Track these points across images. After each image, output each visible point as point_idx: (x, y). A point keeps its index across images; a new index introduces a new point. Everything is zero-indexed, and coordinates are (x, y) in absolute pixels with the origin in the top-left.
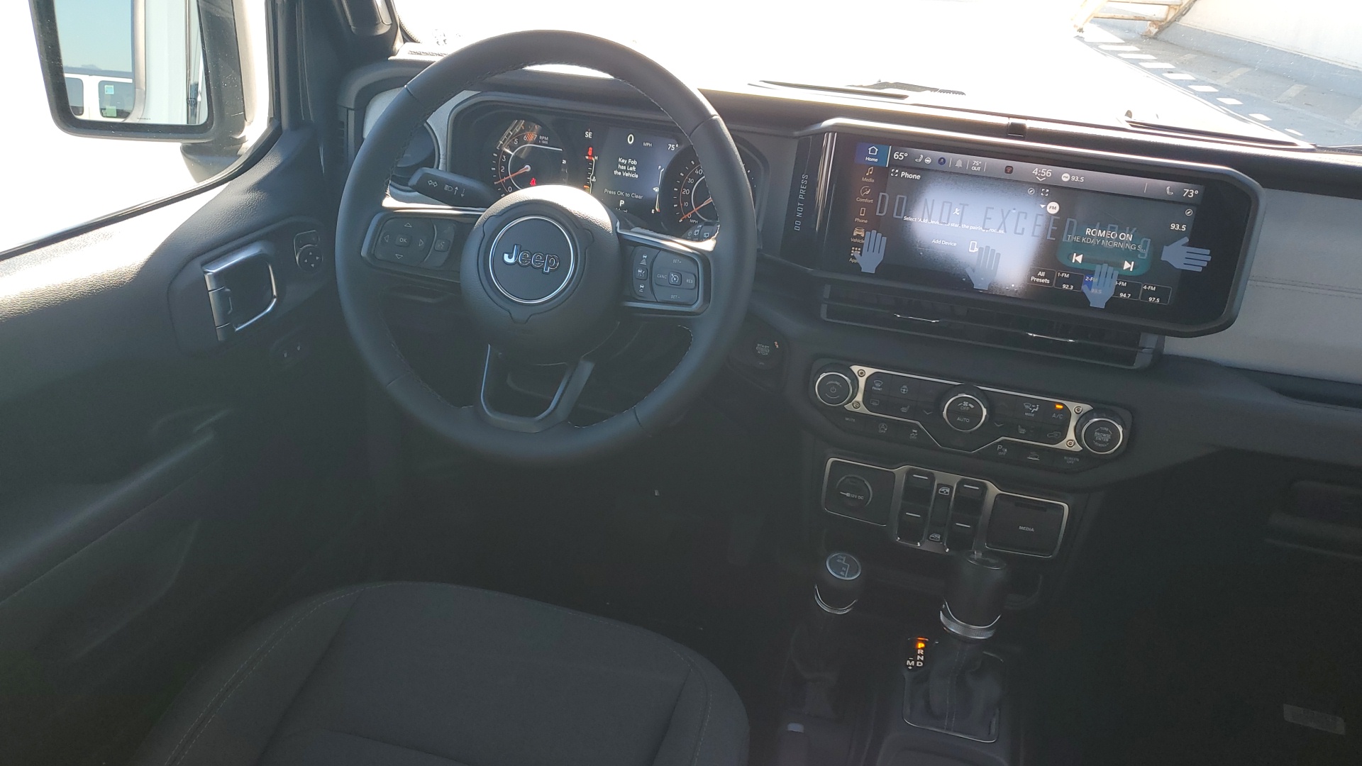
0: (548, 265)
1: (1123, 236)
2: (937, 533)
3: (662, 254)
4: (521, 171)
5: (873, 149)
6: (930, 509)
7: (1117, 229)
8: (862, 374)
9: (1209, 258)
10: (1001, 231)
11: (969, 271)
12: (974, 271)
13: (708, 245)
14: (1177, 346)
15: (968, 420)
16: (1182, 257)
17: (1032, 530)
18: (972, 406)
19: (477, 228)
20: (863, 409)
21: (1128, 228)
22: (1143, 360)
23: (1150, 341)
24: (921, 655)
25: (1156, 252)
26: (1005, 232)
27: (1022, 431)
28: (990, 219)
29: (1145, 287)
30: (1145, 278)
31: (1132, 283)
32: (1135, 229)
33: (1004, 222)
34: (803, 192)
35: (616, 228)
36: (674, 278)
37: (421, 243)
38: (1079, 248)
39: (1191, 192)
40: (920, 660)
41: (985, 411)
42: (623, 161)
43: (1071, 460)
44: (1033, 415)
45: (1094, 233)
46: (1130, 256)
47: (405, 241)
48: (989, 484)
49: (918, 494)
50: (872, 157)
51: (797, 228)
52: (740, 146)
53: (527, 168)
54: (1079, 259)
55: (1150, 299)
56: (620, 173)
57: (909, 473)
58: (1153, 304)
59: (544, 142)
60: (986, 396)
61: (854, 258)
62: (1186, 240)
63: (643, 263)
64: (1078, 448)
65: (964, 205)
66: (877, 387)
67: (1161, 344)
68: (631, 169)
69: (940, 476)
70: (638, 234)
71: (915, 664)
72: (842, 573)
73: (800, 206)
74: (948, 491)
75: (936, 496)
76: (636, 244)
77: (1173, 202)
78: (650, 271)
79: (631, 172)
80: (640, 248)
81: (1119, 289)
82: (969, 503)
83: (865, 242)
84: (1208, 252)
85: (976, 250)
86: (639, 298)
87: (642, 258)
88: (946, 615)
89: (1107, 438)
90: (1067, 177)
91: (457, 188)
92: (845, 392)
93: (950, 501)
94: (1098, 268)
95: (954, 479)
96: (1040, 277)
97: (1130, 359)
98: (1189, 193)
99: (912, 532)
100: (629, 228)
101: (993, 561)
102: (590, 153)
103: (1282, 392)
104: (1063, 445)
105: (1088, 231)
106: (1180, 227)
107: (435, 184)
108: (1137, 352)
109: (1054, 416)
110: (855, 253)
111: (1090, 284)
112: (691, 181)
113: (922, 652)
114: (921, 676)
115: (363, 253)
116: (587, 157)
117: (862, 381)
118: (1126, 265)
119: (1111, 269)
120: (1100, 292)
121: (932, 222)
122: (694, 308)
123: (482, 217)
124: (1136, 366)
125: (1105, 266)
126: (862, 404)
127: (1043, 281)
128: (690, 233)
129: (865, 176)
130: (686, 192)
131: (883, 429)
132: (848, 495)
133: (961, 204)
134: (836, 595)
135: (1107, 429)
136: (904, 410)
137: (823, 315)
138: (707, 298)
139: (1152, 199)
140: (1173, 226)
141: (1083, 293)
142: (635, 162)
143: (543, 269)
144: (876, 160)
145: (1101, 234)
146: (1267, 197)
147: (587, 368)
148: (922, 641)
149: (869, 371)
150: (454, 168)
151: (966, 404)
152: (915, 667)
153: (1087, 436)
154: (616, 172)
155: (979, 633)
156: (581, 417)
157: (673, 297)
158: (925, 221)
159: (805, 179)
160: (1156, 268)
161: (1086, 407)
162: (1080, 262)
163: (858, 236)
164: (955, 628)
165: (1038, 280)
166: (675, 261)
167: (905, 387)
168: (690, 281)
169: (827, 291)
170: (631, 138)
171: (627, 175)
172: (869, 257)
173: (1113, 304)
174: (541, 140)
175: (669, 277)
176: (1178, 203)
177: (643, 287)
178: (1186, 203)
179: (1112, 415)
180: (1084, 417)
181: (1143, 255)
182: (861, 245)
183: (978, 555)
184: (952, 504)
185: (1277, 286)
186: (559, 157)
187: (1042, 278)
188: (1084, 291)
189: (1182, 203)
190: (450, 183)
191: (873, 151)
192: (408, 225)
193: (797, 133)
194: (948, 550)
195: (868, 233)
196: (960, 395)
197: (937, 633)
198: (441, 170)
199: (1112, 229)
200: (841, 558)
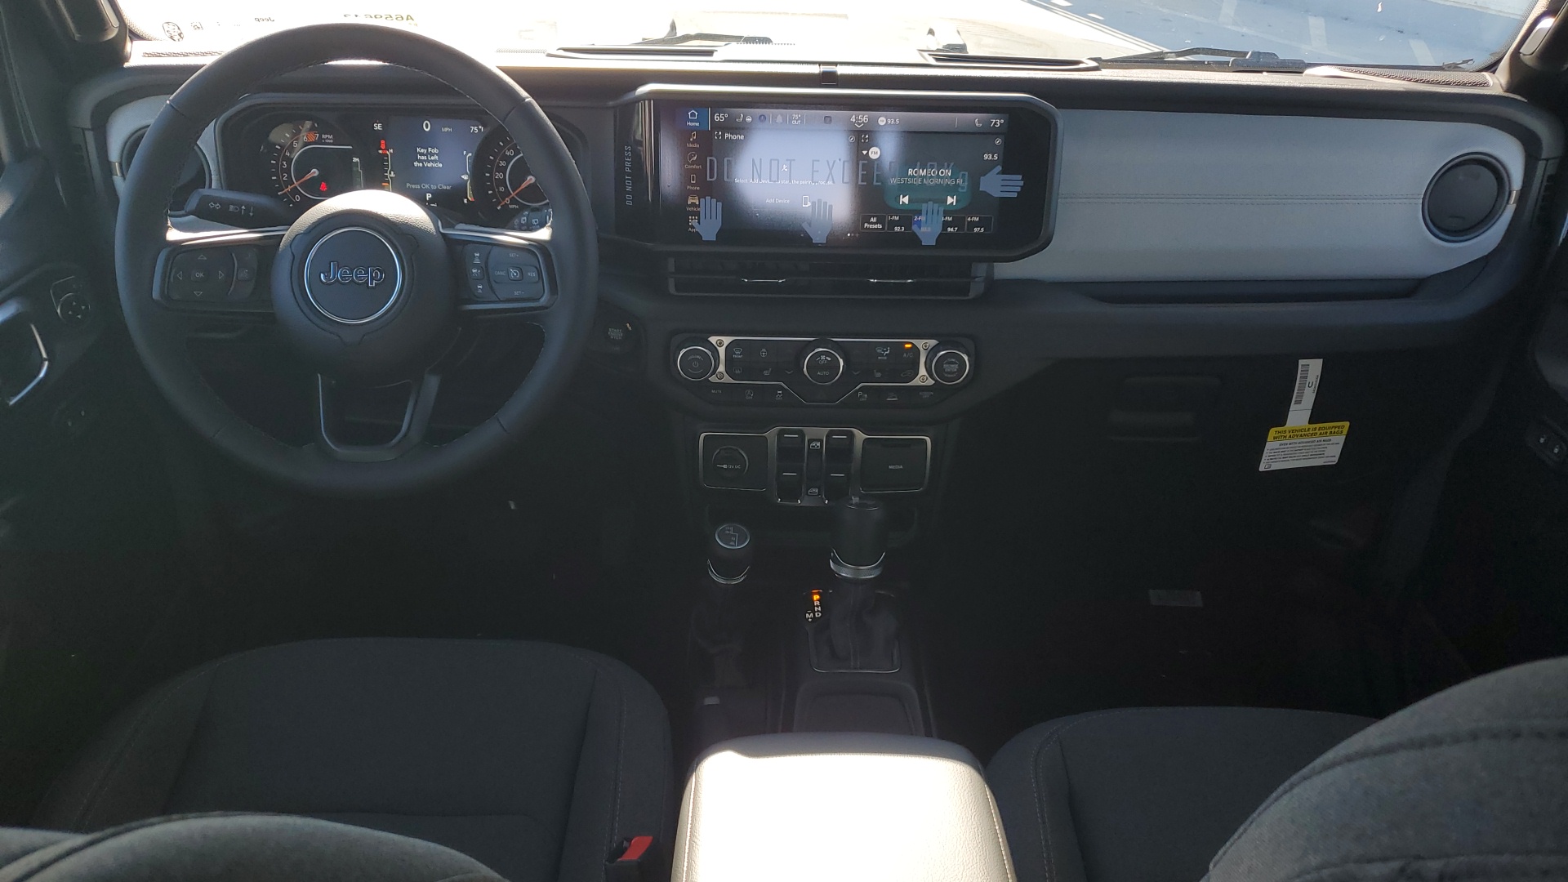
0: (372, 279)
1: (942, 173)
2: (815, 487)
3: (495, 250)
4: (308, 177)
5: (693, 114)
6: (805, 465)
7: (936, 166)
8: (721, 344)
9: (1022, 183)
10: (830, 183)
11: (805, 226)
12: (810, 225)
13: (544, 234)
14: (1006, 270)
15: (827, 373)
16: (1000, 185)
17: (901, 467)
18: (829, 359)
19: (283, 250)
20: (727, 379)
21: (946, 164)
22: (977, 289)
23: (980, 270)
24: (817, 606)
25: (975, 184)
26: (834, 182)
27: (878, 375)
28: (818, 171)
29: (969, 219)
30: (969, 210)
31: (957, 216)
32: (952, 164)
33: (831, 173)
34: (629, 164)
35: (438, 227)
36: (514, 273)
37: (221, 275)
38: (904, 189)
39: (998, 122)
40: (818, 611)
41: (841, 361)
42: (422, 150)
43: (926, 395)
44: (886, 358)
45: (916, 173)
46: (953, 191)
47: (202, 275)
48: (855, 431)
49: (790, 452)
50: (692, 121)
51: (629, 203)
52: (556, 124)
53: (315, 172)
54: (906, 200)
55: (975, 230)
56: (421, 165)
57: (780, 434)
58: (978, 234)
59: (328, 141)
60: (839, 347)
61: (693, 227)
62: (999, 168)
63: (477, 261)
64: (930, 382)
65: (791, 161)
66: (738, 355)
67: (991, 271)
68: (432, 158)
69: (811, 432)
70: (462, 231)
71: (814, 615)
72: (732, 543)
73: (628, 179)
74: (818, 444)
75: (808, 452)
76: (465, 243)
77: (984, 133)
78: (485, 268)
79: (432, 161)
80: (470, 246)
81: (946, 224)
82: (840, 452)
83: (702, 210)
84: (1020, 177)
85: (809, 204)
86: (481, 300)
87: (474, 256)
88: (836, 562)
89: (955, 368)
90: (883, 121)
91: (243, 207)
92: (708, 365)
93: (822, 452)
94: (924, 206)
95: (822, 432)
96: (872, 223)
97: (965, 290)
98: (995, 124)
99: (791, 491)
100: (452, 227)
101: (869, 503)
102: (383, 147)
103: (1103, 299)
104: (916, 382)
105: (910, 172)
106: (993, 157)
107: (218, 206)
108: (970, 282)
109: (905, 355)
110: (693, 222)
111: (919, 223)
112: (502, 164)
113: (818, 603)
114: (822, 625)
115: (156, 295)
116: (380, 152)
117: (722, 351)
118: (950, 200)
119: (936, 206)
120: (929, 229)
121: (763, 182)
122: (543, 301)
123: (285, 236)
124: (972, 295)
125: (931, 203)
126: (725, 373)
127: (876, 226)
128: (516, 221)
129: (690, 142)
130: (499, 175)
131: (750, 396)
132: (725, 466)
133: (787, 160)
134: (728, 565)
135: (953, 360)
136: (766, 373)
137: (672, 290)
138: (554, 289)
139: (964, 133)
140: (986, 157)
141: (914, 234)
142: (436, 151)
143: (368, 284)
144: (698, 124)
145: (923, 173)
146: (1064, 119)
147: (433, 383)
148: (816, 594)
149: (727, 340)
150: (231, 183)
151: (823, 357)
152: (814, 618)
153: (936, 370)
154: (416, 164)
155: (868, 573)
156: (438, 435)
157: (516, 293)
158: (756, 181)
159: (628, 151)
160: (976, 200)
161: (933, 342)
162: (907, 203)
163: (693, 205)
164: (846, 572)
165: (871, 226)
166: (511, 255)
167: (764, 350)
168: (533, 274)
169: (671, 265)
170: (427, 124)
171: (429, 165)
172: (707, 226)
173: (944, 239)
174: (324, 139)
175: (508, 272)
176: (987, 133)
177: (481, 287)
178: (995, 133)
179: (957, 346)
180: (932, 352)
181: (963, 188)
182: (697, 214)
183: (855, 500)
184: (824, 457)
185: (1084, 200)
186: (349, 155)
187: (875, 223)
188: (916, 231)
189: (991, 133)
190: (233, 202)
191: (693, 115)
192: (203, 257)
193: (611, 103)
194: (827, 502)
195: (702, 200)
196: (817, 350)
197: (829, 582)
198: (215, 186)
199: (932, 167)
200: (727, 528)
